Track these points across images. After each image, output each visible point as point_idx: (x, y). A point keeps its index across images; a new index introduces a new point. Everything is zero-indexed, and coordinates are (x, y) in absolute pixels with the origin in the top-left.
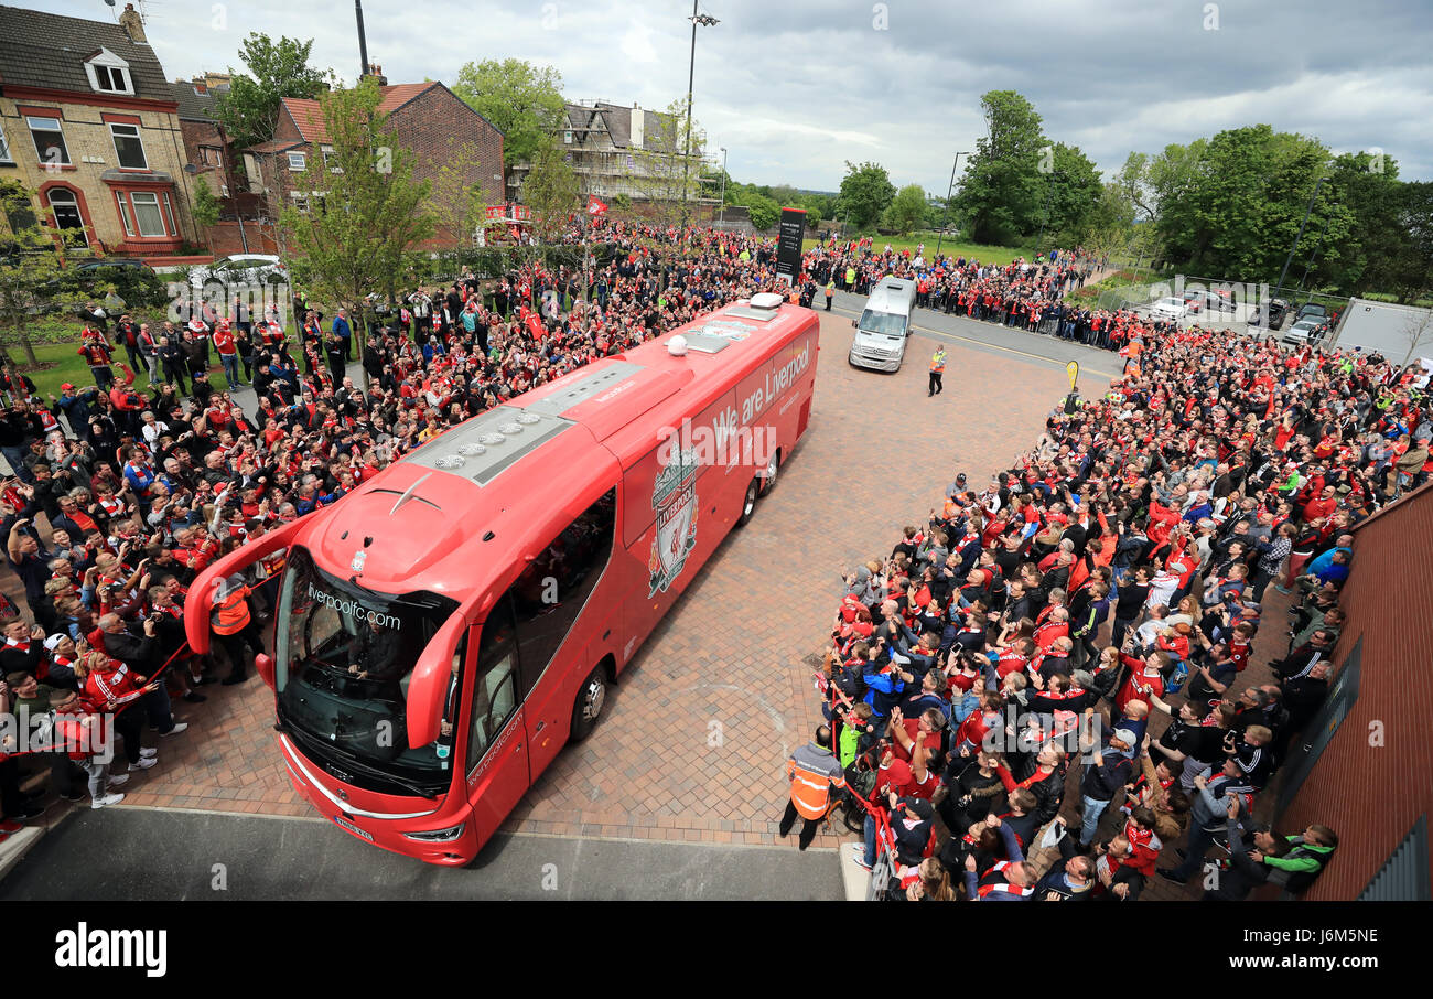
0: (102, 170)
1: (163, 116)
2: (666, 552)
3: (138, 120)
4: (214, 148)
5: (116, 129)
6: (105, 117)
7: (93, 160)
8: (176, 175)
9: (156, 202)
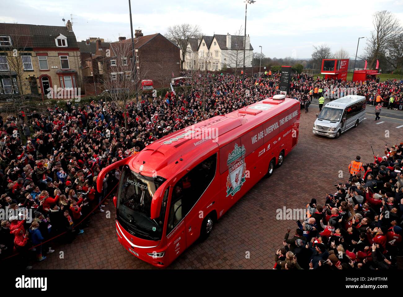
0: (57, 70)
1: (75, 52)
2: (233, 181)
3: (68, 54)
4: (90, 61)
5: (62, 58)
6: (59, 54)
7: (54, 67)
8: (77, 70)
9: (71, 79)
